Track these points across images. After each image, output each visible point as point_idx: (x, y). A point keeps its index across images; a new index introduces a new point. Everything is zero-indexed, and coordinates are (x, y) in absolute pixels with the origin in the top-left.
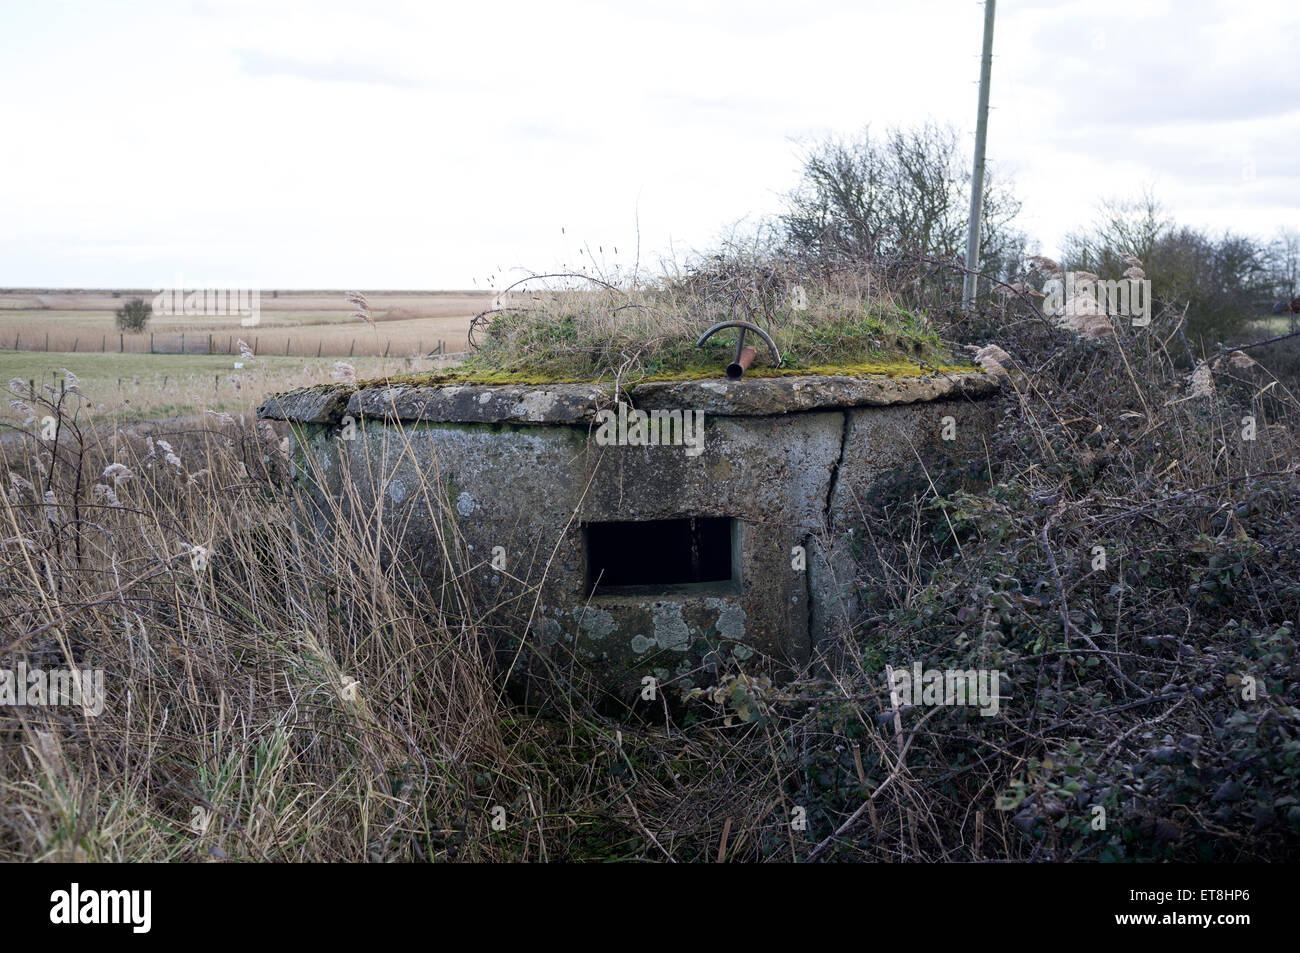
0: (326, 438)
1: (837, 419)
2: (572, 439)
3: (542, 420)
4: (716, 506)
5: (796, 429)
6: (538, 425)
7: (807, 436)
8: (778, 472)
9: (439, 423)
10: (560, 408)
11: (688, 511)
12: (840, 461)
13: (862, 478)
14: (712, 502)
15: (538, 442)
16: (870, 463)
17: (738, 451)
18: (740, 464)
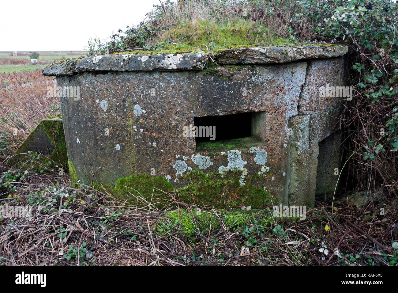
0: (70, 82)
1: (305, 66)
2: (189, 78)
3: (176, 68)
4: (256, 107)
5: (289, 71)
6: (172, 71)
7: (293, 73)
8: (281, 90)
9: (122, 72)
10: (184, 62)
11: (244, 110)
12: (305, 84)
13: (313, 91)
14: (254, 105)
15: (172, 79)
16: (316, 84)
17: (265, 81)
18: (266, 87)
